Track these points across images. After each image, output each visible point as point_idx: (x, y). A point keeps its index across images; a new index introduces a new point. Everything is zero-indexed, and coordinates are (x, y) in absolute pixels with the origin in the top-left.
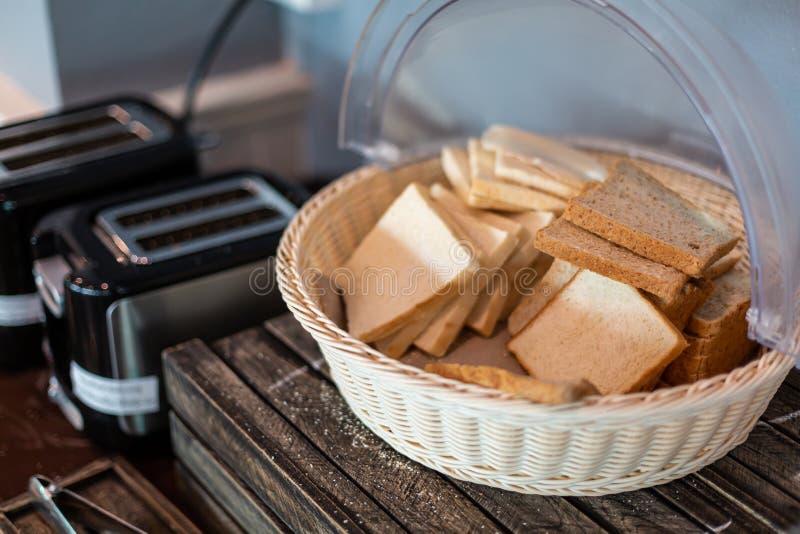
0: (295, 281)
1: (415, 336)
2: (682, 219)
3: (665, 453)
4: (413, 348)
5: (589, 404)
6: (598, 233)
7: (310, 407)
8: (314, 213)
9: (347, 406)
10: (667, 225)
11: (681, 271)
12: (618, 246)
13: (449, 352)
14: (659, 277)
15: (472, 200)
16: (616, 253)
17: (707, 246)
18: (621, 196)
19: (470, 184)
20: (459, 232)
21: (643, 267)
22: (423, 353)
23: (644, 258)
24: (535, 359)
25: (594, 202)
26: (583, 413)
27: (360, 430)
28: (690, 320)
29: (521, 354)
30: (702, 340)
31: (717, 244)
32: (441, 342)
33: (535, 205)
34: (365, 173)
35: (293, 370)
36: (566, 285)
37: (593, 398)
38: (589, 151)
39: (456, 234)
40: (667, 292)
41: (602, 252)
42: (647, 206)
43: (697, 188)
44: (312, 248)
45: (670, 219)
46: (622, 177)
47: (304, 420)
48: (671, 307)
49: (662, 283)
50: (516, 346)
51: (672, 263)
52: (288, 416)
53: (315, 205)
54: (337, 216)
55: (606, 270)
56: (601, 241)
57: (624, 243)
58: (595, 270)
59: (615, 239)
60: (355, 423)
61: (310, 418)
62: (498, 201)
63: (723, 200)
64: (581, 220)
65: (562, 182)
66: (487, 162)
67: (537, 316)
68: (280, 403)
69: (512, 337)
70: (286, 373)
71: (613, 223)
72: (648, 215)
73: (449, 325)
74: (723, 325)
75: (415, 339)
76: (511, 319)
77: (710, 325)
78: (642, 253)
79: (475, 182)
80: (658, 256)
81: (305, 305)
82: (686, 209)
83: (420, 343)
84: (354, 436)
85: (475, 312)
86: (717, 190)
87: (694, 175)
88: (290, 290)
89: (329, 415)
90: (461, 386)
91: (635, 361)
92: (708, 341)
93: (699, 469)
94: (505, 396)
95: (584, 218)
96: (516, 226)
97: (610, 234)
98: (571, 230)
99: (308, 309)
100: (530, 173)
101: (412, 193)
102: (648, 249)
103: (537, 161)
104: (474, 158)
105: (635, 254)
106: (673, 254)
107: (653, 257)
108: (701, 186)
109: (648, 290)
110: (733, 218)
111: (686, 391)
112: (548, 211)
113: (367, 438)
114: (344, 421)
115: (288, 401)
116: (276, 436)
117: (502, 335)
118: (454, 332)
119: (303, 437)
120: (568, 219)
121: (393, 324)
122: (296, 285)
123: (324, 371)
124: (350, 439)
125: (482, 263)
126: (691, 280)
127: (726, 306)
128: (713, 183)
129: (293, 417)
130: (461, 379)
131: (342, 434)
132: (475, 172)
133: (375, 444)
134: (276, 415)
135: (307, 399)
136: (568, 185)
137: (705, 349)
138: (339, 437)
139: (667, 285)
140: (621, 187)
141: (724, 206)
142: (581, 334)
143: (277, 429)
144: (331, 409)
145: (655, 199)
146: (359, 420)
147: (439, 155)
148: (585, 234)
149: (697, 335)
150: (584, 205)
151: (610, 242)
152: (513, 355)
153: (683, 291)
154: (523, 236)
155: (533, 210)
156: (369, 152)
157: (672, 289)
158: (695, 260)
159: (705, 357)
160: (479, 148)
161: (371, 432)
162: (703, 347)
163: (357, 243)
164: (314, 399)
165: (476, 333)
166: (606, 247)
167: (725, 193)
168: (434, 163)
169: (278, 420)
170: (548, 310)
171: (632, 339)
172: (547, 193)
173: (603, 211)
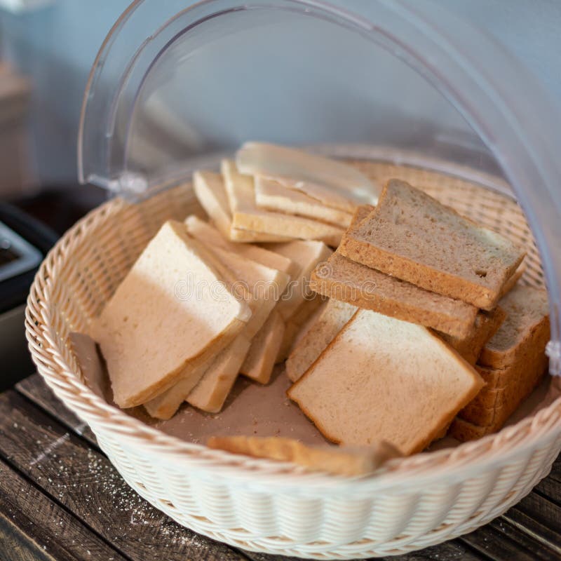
0: (49, 350)
1: (186, 392)
2: (464, 241)
3: (470, 505)
4: (185, 405)
5: (393, 469)
6: (378, 269)
7: (79, 482)
8: (59, 262)
9: (120, 476)
10: (449, 251)
11: (471, 304)
12: (401, 281)
13: (225, 406)
14: (448, 314)
15: (234, 235)
16: (399, 289)
17: (495, 271)
18: (397, 223)
19: (231, 216)
20: (224, 273)
21: (430, 304)
22: (197, 409)
23: (430, 292)
24: (321, 407)
25: (370, 233)
26: (386, 481)
27: (137, 504)
28: (483, 351)
29: (304, 403)
30: (497, 372)
31: (505, 267)
32: (215, 397)
33: (302, 235)
34: (110, 208)
35: (54, 440)
36: (347, 324)
37: (394, 462)
38: (349, 160)
39: (221, 277)
40: (459, 329)
41: (385, 291)
42: (426, 231)
43: (469, 193)
44: (62, 302)
45: (451, 242)
46: (395, 198)
47: (74, 499)
48: (463, 342)
49: (452, 321)
50: (297, 393)
51: (461, 296)
52: (56, 496)
53: (60, 253)
54: (86, 260)
55: (391, 310)
56: (382, 277)
57: (406, 277)
58: (379, 311)
59: (397, 274)
60: (131, 496)
61: (80, 495)
62: (263, 234)
63: (498, 205)
64: (358, 256)
65: (329, 207)
66: (245, 187)
67: (317, 361)
68: (44, 480)
69: (293, 384)
70: (47, 444)
71: (394, 256)
72: (428, 242)
73: (222, 378)
74: (517, 353)
75: (187, 396)
76: (289, 363)
77: (505, 356)
78: (426, 287)
79: (235, 215)
80: (445, 289)
81: (64, 378)
82: (467, 228)
83: (193, 400)
84: (131, 511)
85: (249, 359)
86: (491, 195)
87: (465, 180)
88: (46, 361)
89: (100, 489)
90: (250, 462)
91: (430, 405)
92: (503, 372)
93: (505, 511)
94: (300, 469)
95: (362, 253)
96: (285, 261)
97: (391, 268)
98: (348, 266)
99: (68, 383)
100: (293, 199)
101: (167, 231)
102: (434, 283)
103: (299, 185)
104: (229, 185)
105: (420, 289)
106: (461, 287)
107: (439, 291)
108: (473, 191)
109: (439, 329)
110: (510, 224)
111: (492, 442)
112: (318, 240)
113: (146, 512)
114: (118, 495)
115: (53, 477)
116: (45, 521)
117: (280, 380)
118: (229, 384)
119: (75, 518)
120: (344, 254)
121: (162, 384)
122: (51, 354)
123: (89, 438)
124: (127, 515)
125: (253, 307)
126: (481, 312)
127: (518, 331)
128: (487, 189)
129: (61, 497)
130: (248, 454)
131: (118, 510)
132: (233, 202)
133: (156, 519)
134: (42, 496)
135: (74, 473)
136: (337, 209)
137: (501, 381)
138: (114, 514)
139: (459, 322)
140: (396, 211)
141: (500, 211)
142: (368, 378)
143: (45, 513)
144: (101, 482)
145: (432, 220)
146: (134, 492)
147: (190, 180)
148: (365, 270)
149: (491, 367)
150: (360, 239)
151: (392, 277)
152: (295, 404)
153: (475, 325)
154: (294, 271)
155: (301, 240)
156: (113, 185)
157: (465, 326)
158: (486, 292)
159: (502, 389)
160: (234, 170)
161: (149, 505)
162: (499, 379)
163: (111, 290)
164: (81, 471)
165: (253, 381)
166: (387, 283)
167: (500, 198)
168: (185, 187)
169: (45, 502)
170: (329, 353)
171: (424, 380)
172: (314, 219)
173: (381, 244)
